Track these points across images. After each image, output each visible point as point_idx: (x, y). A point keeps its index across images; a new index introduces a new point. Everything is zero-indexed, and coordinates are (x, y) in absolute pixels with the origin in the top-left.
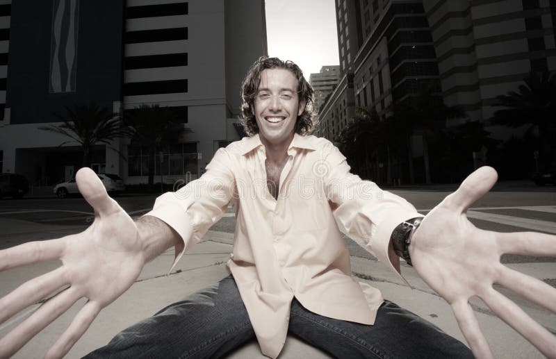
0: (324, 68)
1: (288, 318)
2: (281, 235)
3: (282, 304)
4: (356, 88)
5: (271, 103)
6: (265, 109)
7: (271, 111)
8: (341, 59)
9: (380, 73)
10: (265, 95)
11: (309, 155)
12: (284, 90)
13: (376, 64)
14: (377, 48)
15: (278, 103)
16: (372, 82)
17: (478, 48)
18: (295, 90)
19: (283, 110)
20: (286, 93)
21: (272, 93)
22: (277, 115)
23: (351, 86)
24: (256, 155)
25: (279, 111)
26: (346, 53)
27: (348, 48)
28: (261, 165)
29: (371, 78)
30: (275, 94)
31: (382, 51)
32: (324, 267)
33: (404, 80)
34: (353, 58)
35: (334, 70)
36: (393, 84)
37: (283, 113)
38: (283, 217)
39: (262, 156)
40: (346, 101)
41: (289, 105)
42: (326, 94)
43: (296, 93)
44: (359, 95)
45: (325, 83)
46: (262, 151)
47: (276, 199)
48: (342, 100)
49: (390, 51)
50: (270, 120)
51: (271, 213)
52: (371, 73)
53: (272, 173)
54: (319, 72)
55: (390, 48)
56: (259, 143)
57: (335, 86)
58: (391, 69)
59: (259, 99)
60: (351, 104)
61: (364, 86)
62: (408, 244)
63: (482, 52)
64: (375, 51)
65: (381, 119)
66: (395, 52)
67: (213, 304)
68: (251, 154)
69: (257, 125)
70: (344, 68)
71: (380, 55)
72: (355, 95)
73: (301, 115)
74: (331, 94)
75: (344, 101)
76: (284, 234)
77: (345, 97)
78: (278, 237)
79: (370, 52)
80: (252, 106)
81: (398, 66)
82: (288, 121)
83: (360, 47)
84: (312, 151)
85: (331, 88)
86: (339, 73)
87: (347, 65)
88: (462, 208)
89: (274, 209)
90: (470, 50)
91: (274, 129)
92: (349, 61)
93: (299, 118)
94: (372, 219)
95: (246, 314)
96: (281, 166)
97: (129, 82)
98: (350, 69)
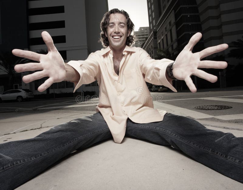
0: (141, 28)
1: (126, 126)
2: (120, 92)
3: (122, 120)
4: (158, 39)
5: (115, 29)
6: (112, 32)
7: (115, 33)
8: (150, 23)
9: (171, 30)
10: (112, 26)
11: (133, 54)
12: (121, 23)
13: (169, 25)
14: (169, 17)
15: (118, 29)
16: (166, 35)
17: (222, 16)
18: (126, 23)
19: (121, 33)
20: (122, 25)
21: (115, 25)
22: (118, 35)
23: (155, 38)
24: (108, 56)
25: (119, 33)
26: (153, 19)
27: (154, 17)
28: (111, 60)
29: (166, 33)
30: (117, 25)
31: (172, 18)
32: (141, 105)
33: (184, 34)
34: (156, 23)
35: (146, 29)
36: (178, 37)
37: (121, 34)
38: (122, 84)
39: (111, 55)
40: (153, 46)
41: (123, 30)
42: (142, 43)
43: (126, 25)
44: (160, 43)
45: (141, 37)
46: (111, 53)
47: (118, 75)
48: (151, 46)
49: (176, 18)
50: (115, 37)
51: (116, 82)
52: (166, 30)
53: (116, 64)
54: (138, 31)
55: (176, 16)
56: (110, 50)
57: (147, 38)
58: (177, 28)
59: (109, 28)
60: (156, 48)
61: (162, 38)
62: (172, 69)
63: (225, 18)
64: (168, 18)
65: (172, 55)
66: (178, 19)
67: (92, 120)
68: (105, 55)
69: (108, 41)
70: (151, 28)
71: (171, 21)
72: (158, 43)
73: (129, 37)
74: (145, 42)
75: (152, 46)
76: (122, 91)
77: (152, 44)
78: (120, 93)
79: (165, 19)
80: (105, 33)
81: (181, 27)
82: (123, 38)
83: (160, 17)
84: (134, 52)
85: (145, 39)
86: (149, 31)
87: (153, 27)
88: (190, 49)
89: (117, 80)
90: (218, 17)
91: (117, 42)
92: (154, 24)
93: (128, 38)
94: (160, 68)
95: (107, 125)
96: (120, 61)
97: (32, 38)
98: (155, 28)
